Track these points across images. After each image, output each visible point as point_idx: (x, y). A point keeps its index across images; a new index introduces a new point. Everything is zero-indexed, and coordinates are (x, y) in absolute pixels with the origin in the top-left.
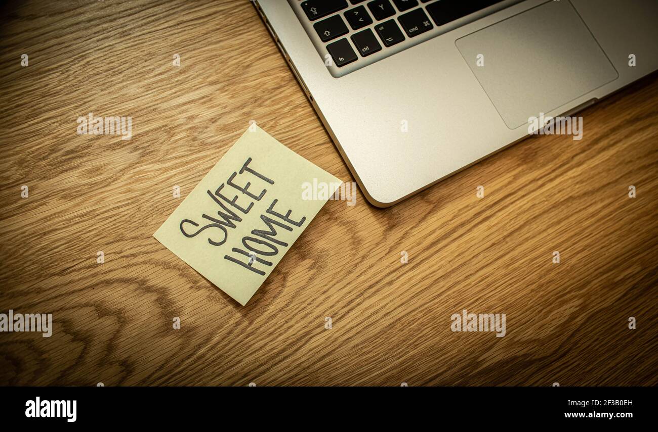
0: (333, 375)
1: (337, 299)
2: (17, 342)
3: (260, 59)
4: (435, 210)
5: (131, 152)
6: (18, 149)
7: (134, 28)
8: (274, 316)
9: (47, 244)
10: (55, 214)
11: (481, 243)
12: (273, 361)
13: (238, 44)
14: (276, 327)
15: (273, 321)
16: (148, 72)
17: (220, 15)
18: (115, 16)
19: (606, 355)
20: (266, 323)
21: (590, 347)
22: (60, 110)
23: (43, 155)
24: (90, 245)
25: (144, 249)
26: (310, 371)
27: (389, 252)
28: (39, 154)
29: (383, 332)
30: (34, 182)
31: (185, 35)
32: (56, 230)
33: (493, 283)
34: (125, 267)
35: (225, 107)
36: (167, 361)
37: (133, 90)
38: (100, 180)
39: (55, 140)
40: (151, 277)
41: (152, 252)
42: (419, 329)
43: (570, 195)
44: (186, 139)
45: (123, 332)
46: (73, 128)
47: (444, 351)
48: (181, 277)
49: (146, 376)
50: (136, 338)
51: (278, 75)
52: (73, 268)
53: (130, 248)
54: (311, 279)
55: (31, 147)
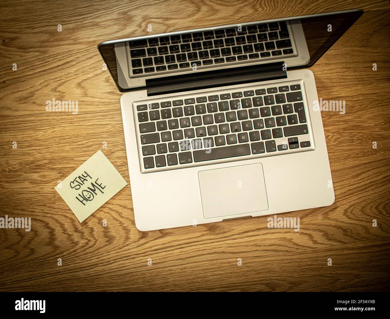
0: (100, 282)
1: (112, 256)
3: (119, 151)
4: (163, 237)
5: (58, 173)
6: (20, 158)
7: (75, 121)
8: (88, 254)
9: (20, 198)
10: (26, 187)
11: (175, 257)
12: (81, 269)
13: (112, 141)
14: (86, 258)
16: (74, 142)
17: (110, 126)
20: (84, 255)
22: (38, 147)
23: (28, 163)
24: (34, 203)
25: (52, 212)
26: (93, 278)
27: (138, 247)
28: (27, 163)
29: (124, 275)
30: (23, 173)
31: (94, 131)
32: (25, 193)
33: (173, 273)
34: (43, 216)
36: (46, 255)
37: (67, 148)
38: (45, 180)
39: (34, 159)
40: (50, 223)
41: (54, 214)
45: (35, 239)
46: (41, 156)
48: (61, 227)
49: (38, 257)
50: (38, 243)
51: (123, 160)
52: (26, 210)
53: (47, 210)
54: (105, 245)
55: (25, 159)
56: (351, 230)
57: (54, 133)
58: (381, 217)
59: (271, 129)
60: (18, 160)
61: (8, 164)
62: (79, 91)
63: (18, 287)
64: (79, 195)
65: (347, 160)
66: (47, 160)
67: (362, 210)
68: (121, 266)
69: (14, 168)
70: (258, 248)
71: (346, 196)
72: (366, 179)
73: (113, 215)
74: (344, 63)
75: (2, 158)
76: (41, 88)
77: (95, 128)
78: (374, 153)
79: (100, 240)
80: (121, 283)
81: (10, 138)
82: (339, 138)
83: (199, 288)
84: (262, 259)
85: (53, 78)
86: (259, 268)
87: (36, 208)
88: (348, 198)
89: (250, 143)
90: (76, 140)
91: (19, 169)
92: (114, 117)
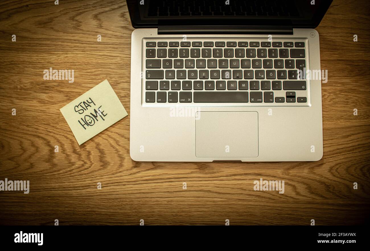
0: (90, 203)
1: (104, 181)
2: (5, 140)
3: (124, 82)
4: (154, 169)
5: (65, 96)
6: (32, 78)
8: (82, 175)
9: (27, 114)
10: (34, 106)
11: (164, 189)
12: (75, 188)
13: (119, 73)
14: (81, 178)
16: (84, 69)
17: (119, 58)
18: (84, 42)
20: (78, 175)
23: (39, 84)
24: (39, 121)
25: (54, 132)
26: (84, 198)
27: (130, 175)
29: (113, 199)
30: (32, 92)
31: (103, 61)
32: (32, 111)
33: (160, 204)
34: (45, 134)
36: (44, 170)
38: (52, 101)
40: (52, 142)
41: (56, 134)
43: (210, 190)
45: (36, 154)
47: (129, 217)
49: (36, 171)
52: (31, 126)
53: (50, 129)
55: (36, 79)
56: (334, 187)
57: (66, 59)
58: (364, 179)
59: (271, 81)
60: (30, 79)
61: (20, 82)
62: (94, 22)
63: (14, 197)
64: (82, 119)
65: (339, 120)
66: (57, 82)
67: (347, 170)
68: (111, 190)
69: (25, 86)
70: (243, 192)
71: (333, 154)
72: (355, 141)
73: (110, 142)
74: (349, 28)
75: (16, 75)
76: (60, 16)
77: (105, 58)
78: (366, 117)
79: (95, 163)
80: (110, 206)
81: (26, 58)
82: (335, 98)
83: (182, 221)
84: (245, 203)
85: (72, 7)
86: (241, 210)
87: (40, 126)
88: (335, 156)
89: (249, 91)
90: (85, 67)
91: (29, 88)
92: (124, 50)
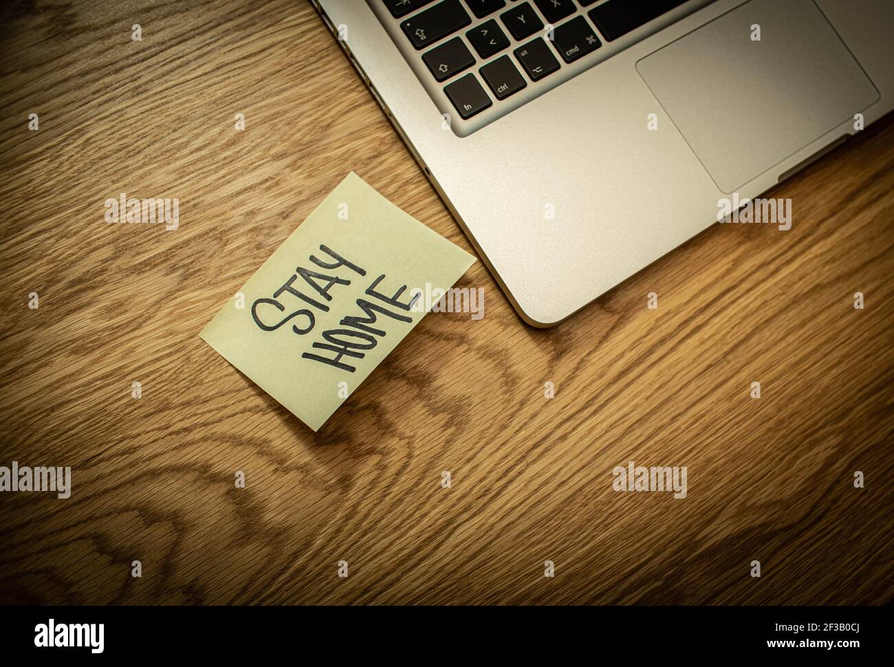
0: (491, 579)
1: (488, 469)
2: (30, 573)
3: (346, 112)
4: (622, 323)
5: (167, 274)
7: (151, 81)
8: (401, 500)
9: (58, 425)
10: (64, 378)
11: (692, 366)
12: (403, 566)
13: (311, 93)
14: (404, 517)
15: (399, 509)
16: (180, 148)
17: (280, 48)
18: (121, 64)
19: (880, 514)
20: (390, 512)
21: (856, 505)
22: (53, 218)
24: (120, 420)
25: (202, 420)
26: (458, 575)
27: (560, 392)
29: (558, 510)
30: (28, 333)
31: (229, 85)
32: (69, 401)
33: (712, 423)
34: (176, 448)
35: (300, 193)
36: (252, 580)
37: (160, 177)
38: (126, 321)
39: (51, 266)
40: (215, 460)
41: (214, 423)
42: (610, 502)
43: (817, 282)
44: (247, 247)
45: (184, 545)
46: (76, 245)
47: (648, 530)
48: (260, 455)
50: (204, 550)
51: (374, 136)
52: (101, 457)
53: (182, 420)
54: (448, 442)
55: (17, 280)
57: (90, 151)
66: (103, 246)
68: (535, 484)
79: (421, 432)
80: (564, 543)
87: (135, 432)
90: (180, 137)
91: (9, 326)
92: (280, 17)
